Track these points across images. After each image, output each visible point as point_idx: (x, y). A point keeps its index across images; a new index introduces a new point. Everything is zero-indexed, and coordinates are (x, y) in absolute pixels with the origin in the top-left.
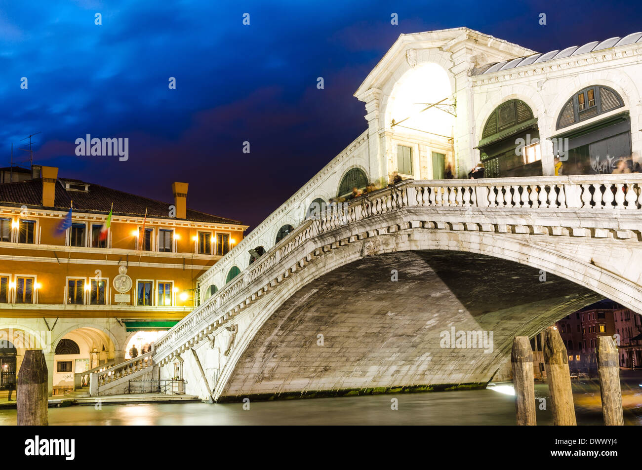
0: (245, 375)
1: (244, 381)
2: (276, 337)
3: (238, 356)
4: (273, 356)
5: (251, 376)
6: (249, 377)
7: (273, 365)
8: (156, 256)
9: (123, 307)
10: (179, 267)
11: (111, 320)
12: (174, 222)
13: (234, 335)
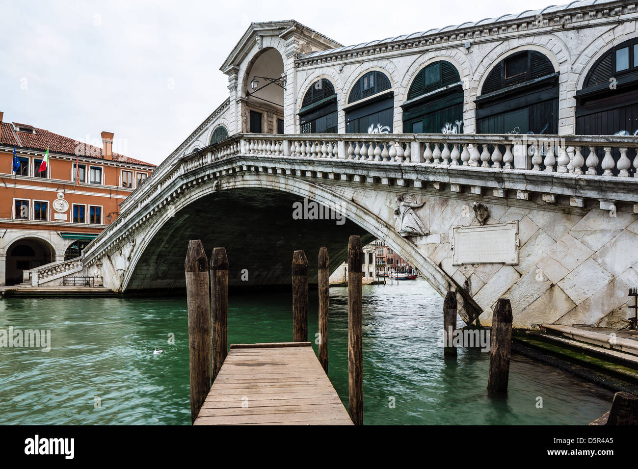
0: (143, 275)
1: (143, 279)
2: (164, 249)
3: (136, 262)
4: (164, 262)
5: (149, 276)
6: (147, 277)
7: (164, 268)
8: (88, 186)
9: (63, 223)
10: (108, 195)
11: (52, 232)
12: (102, 162)
13: (134, 246)
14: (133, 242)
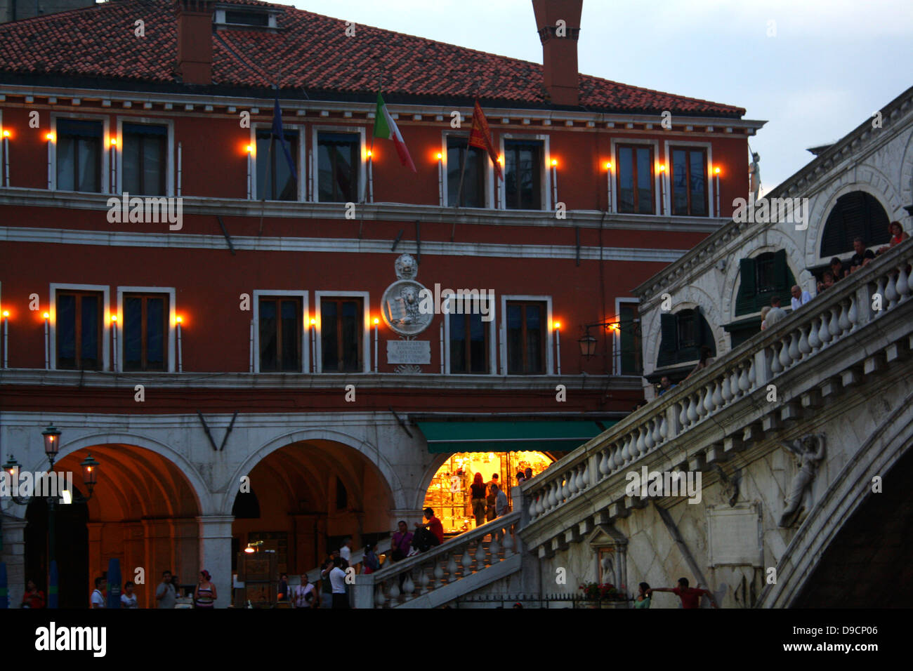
8: (496, 222)
9: (412, 379)
10: (564, 253)
11: (380, 417)
12: (547, 117)
13: (816, 466)
14: (813, 449)
